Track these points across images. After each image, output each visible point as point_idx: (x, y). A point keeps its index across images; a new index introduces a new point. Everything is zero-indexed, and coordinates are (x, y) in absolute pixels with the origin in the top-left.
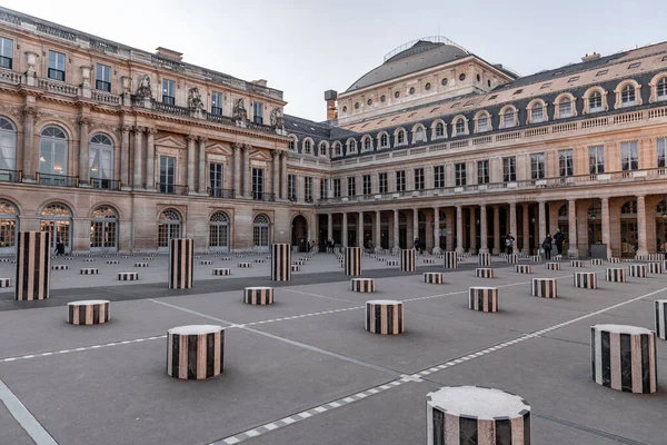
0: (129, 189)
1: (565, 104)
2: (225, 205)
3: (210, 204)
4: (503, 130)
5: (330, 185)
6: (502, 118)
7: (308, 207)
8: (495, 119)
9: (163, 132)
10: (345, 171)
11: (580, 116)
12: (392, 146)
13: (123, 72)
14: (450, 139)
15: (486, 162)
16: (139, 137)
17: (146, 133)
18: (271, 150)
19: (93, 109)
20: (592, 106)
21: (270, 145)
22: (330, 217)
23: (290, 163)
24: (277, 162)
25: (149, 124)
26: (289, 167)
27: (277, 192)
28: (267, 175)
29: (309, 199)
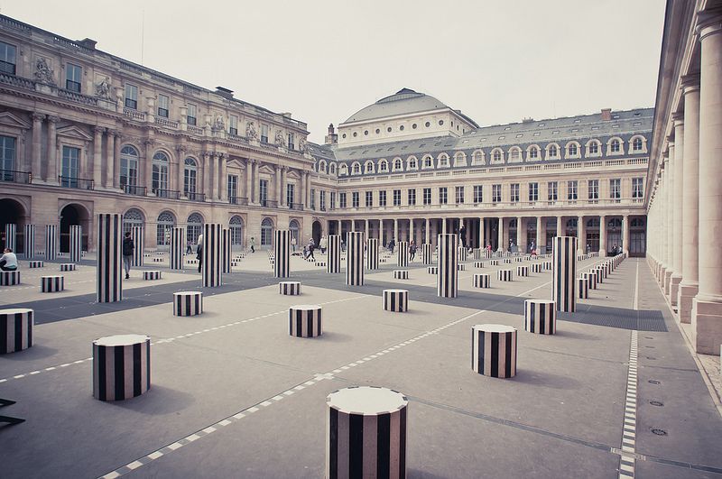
0: (210, 201)
1: (515, 154)
2: (272, 213)
3: (262, 213)
4: (474, 167)
5: (338, 197)
6: (473, 158)
7: (322, 214)
8: (469, 159)
9: (231, 158)
10: (350, 187)
11: (524, 163)
12: (390, 170)
13: (204, 110)
14: (436, 169)
15: (462, 188)
16: (216, 160)
17: (221, 158)
18: (299, 170)
19: (189, 139)
20: (532, 156)
21: (300, 167)
22: (340, 223)
23: (313, 180)
24: (304, 180)
25: (224, 151)
26: (312, 184)
27: (304, 202)
28: (296, 190)
29: (323, 209)
